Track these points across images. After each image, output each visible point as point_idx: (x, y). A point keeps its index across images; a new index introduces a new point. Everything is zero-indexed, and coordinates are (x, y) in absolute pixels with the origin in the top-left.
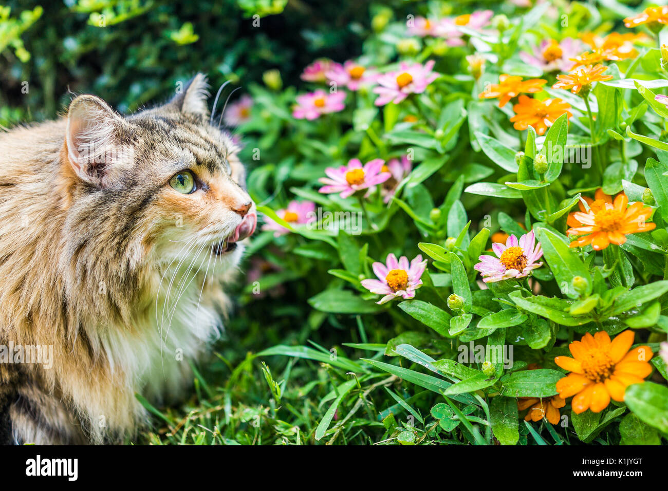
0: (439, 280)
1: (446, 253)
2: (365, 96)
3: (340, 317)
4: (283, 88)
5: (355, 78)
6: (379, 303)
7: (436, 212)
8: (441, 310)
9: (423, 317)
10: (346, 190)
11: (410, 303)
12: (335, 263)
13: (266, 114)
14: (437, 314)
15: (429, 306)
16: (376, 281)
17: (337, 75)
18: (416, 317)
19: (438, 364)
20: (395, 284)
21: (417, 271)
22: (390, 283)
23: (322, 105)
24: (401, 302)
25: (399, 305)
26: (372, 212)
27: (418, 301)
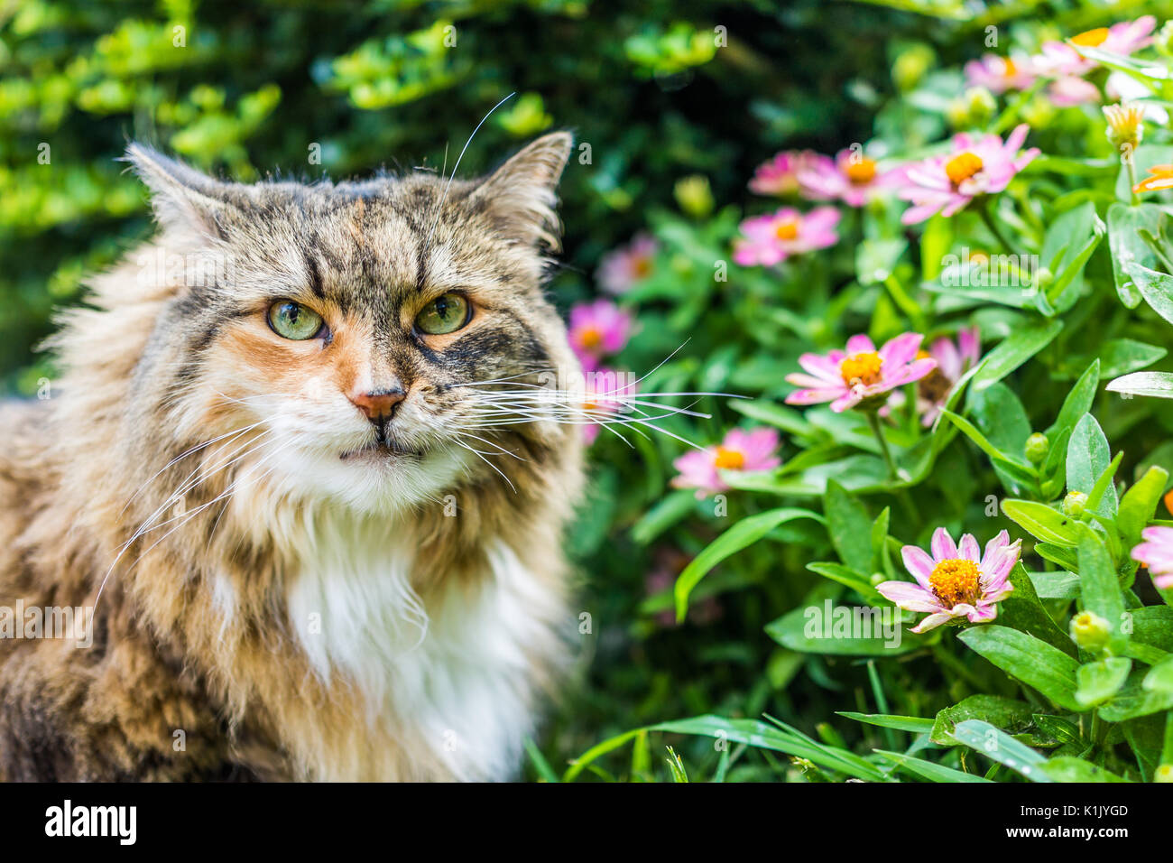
0: (1048, 586)
1: (1064, 523)
2: (881, 213)
3: (832, 662)
4: (715, 211)
5: (857, 181)
6: (917, 630)
7: (1037, 441)
8: (1056, 650)
9: (1014, 662)
10: (844, 397)
11: (985, 631)
12: (821, 551)
13: (682, 263)
14: (1045, 657)
15: (1028, 640)
16: (908, 586)
17: (821, 179)
18: (998, 662)
19: (1052, 766)
20: (950, 589)
21: (998, 564)
22: (939, 588)
23: (792, 236)
24: (962, 629)
25: (961, 637)
26: (897, 445)
27: (1002, 627)
